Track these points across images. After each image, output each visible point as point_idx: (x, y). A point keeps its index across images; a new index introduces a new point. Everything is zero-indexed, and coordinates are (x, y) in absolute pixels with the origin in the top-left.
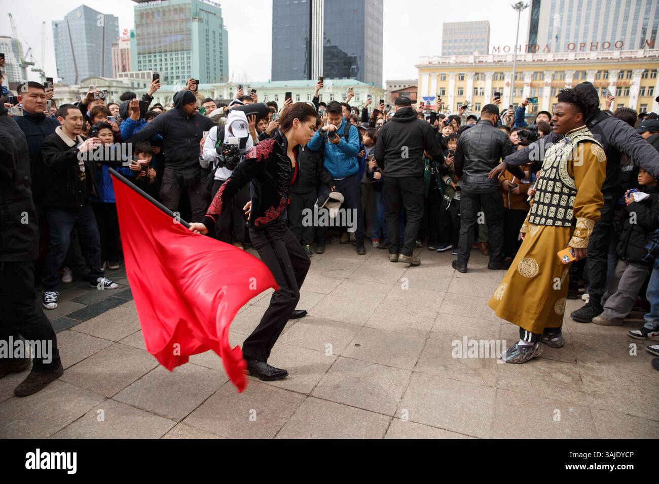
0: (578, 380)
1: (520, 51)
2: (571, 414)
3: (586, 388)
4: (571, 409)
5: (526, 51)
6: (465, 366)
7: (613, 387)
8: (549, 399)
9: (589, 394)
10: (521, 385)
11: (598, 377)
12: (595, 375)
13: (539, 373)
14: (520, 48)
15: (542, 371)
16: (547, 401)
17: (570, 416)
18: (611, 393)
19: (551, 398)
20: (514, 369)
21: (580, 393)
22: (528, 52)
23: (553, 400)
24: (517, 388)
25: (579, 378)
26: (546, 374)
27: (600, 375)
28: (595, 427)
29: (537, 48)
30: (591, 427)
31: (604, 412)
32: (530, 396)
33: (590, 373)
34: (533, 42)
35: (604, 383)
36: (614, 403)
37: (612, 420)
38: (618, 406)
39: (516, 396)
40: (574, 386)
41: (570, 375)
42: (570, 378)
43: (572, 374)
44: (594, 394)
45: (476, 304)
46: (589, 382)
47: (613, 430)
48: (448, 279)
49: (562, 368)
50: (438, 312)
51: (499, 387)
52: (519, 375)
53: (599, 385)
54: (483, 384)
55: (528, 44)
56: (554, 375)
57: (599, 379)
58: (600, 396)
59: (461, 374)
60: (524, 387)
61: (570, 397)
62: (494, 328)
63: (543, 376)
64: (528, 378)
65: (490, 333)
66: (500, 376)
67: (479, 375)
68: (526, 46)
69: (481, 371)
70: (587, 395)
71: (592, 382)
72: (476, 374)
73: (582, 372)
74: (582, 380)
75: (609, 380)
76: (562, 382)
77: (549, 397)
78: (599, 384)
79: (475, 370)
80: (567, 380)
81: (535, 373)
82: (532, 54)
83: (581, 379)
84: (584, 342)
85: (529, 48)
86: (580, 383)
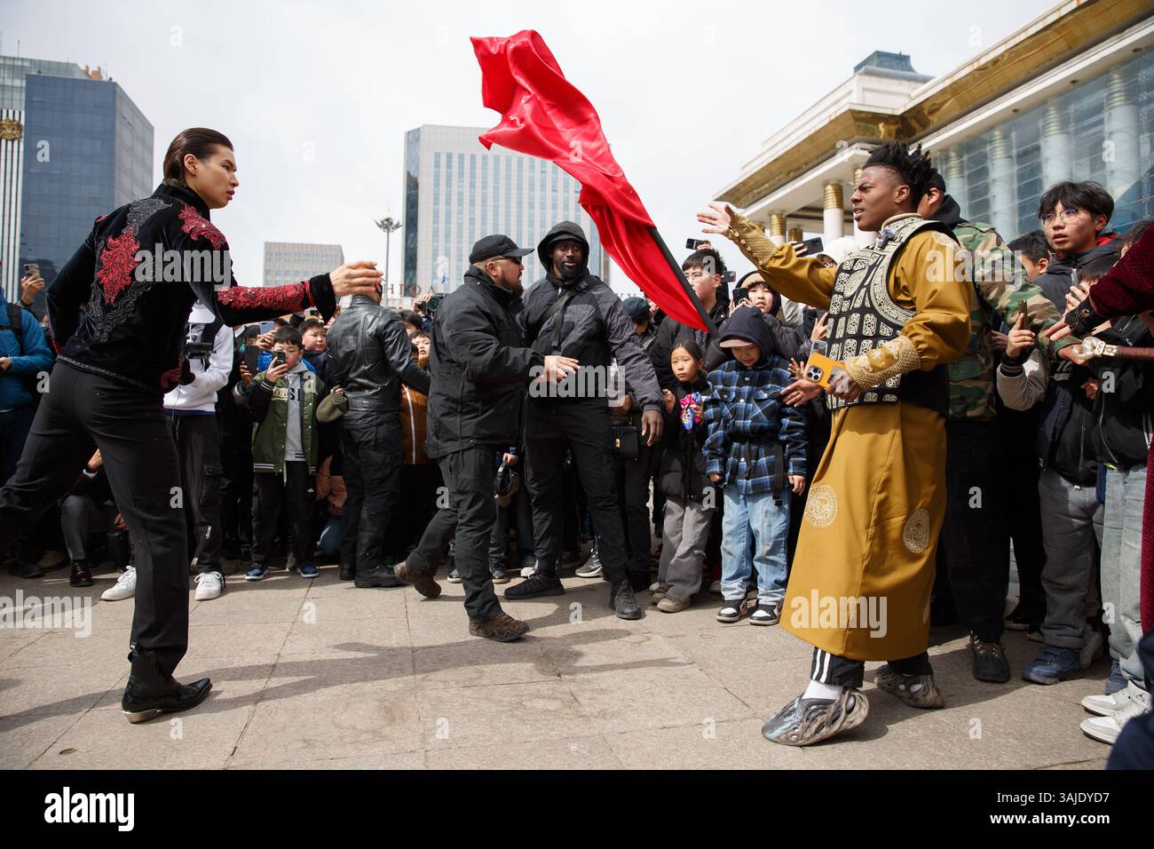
0: (572, 702)
1: (393, 293)
2: (575, 754)
3: (587, 709)
4: (573, 747)
5: (401, 293)
6: (350, 731)
7: (629, 697)
8: (530, 742)
9: (596, 717)
10: (473, 735)
11: (602, 690)
12: (596, 687)
13: (500, 708)
14: (392, 289)
15: (505, 704)
16: (529, 746)
17: (575, 757)
18: (629, 706)
19: (533, 739)
20: (453, 713)
21: (581, 719)
22: (405, 296)
23: (537, 741)
24: (466, 740)
25: (572, 698)
26: (515, 706)
27: (603, 686)
28: (621, 763)
29: (418, 290)
30: (614, 763)
31: (627, 736)
32: (494, 748)
33: (587, 687)
34: (411, 280)
35: (614, 695)
36: (636, 718)
37: (642, 742)
38: (645, 720)
39: (467, 755)
40: (567, 711)
41: (556, 698)
42: (558, 702)
43: (559, 695)
44: (603, 714)
45: (358, 630)
46: (590, 699)
47: (649, 756)
48: (295, 603)
49: (539, 691)
50: (279, 655)
51: (428, 748)
52: (465, 719)
53: (607, 700)
54: (397, 752)
55: (403, 283)
56: (528, 704)
57: (602, 691)
58: (613, 715)
59: (345, 746)
60: (479, 736)
61: (566, 729)
62: (400, 659)
63: (510, 710)
64: (483, 720)
65: (393, 668)
66: (429, 730)
67: (385, 738)
68: (401, 286)
69: (387, 730)
70: (592, 719)
71: (595, 699)
72: (376, 739)
73: (574, 688)
74: (577, 701)
75: (619, 688)
76: (546, 711)
77: (528, 739)
78: (606, 698)
79: (374, 732)
80: (553, 705)
81: (494, 709)
82: (410, 298)
83: (575, 699)
84: (564, 647)
85: (406, 290)
86: (576, 704)
